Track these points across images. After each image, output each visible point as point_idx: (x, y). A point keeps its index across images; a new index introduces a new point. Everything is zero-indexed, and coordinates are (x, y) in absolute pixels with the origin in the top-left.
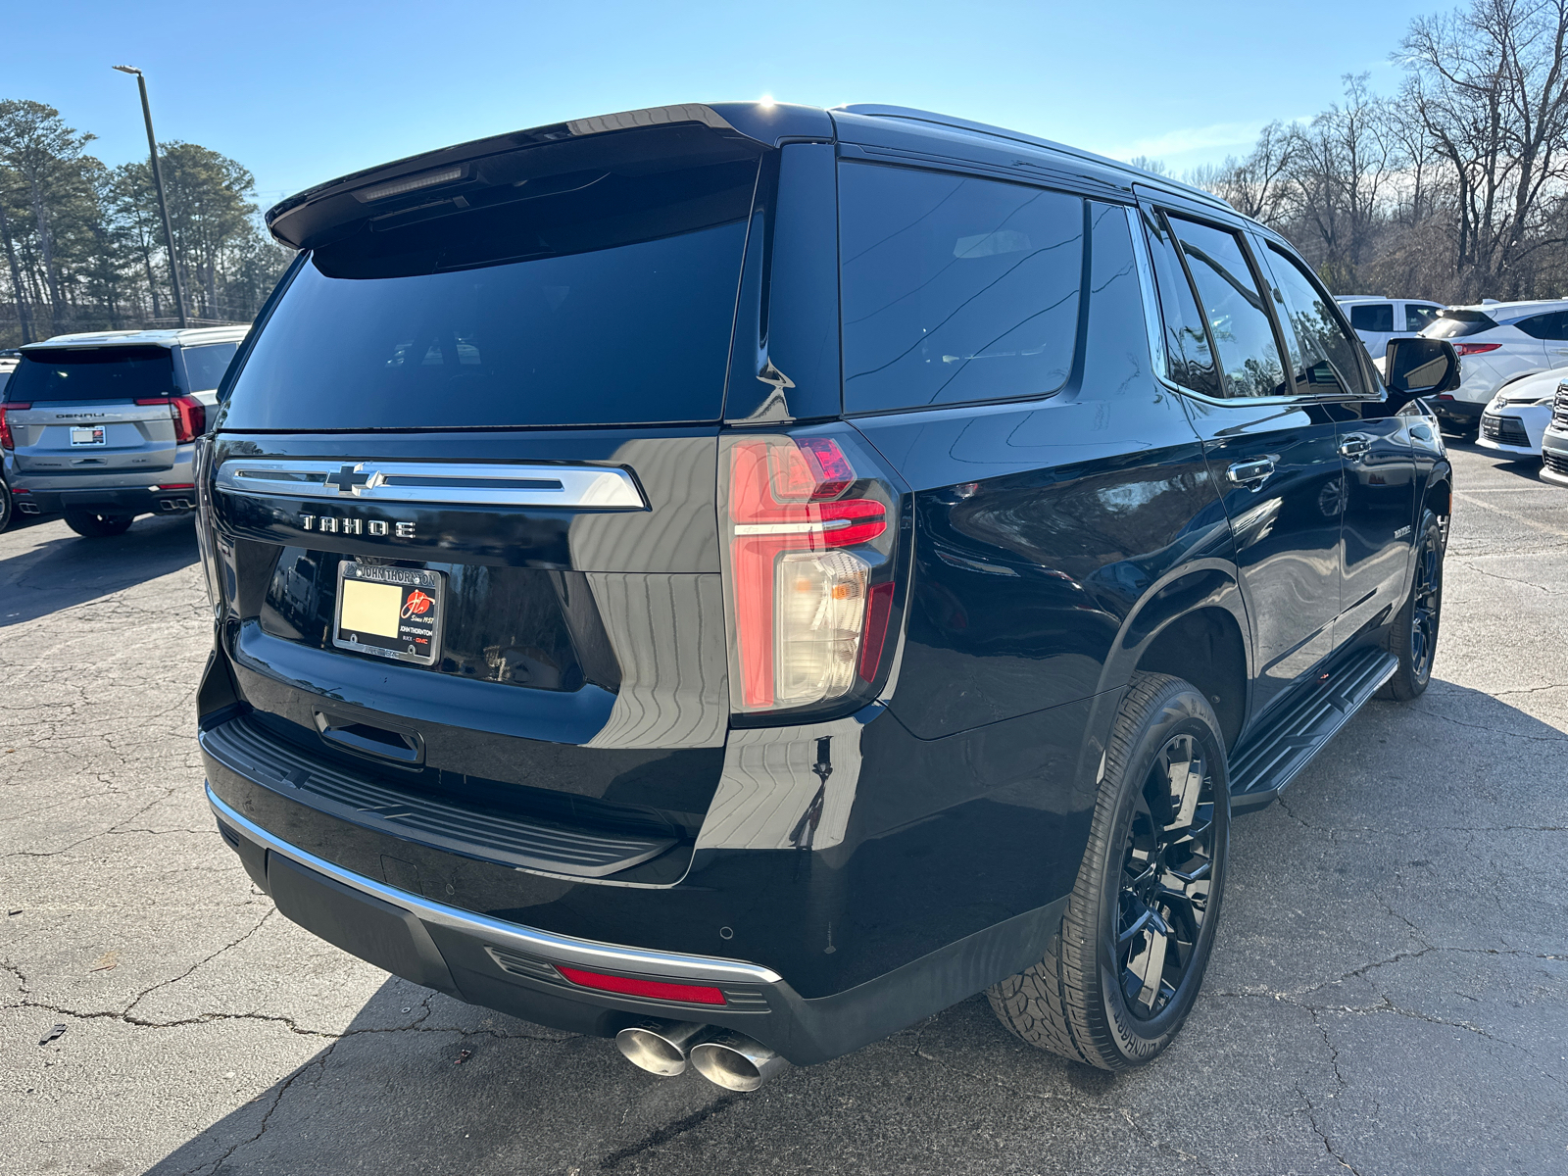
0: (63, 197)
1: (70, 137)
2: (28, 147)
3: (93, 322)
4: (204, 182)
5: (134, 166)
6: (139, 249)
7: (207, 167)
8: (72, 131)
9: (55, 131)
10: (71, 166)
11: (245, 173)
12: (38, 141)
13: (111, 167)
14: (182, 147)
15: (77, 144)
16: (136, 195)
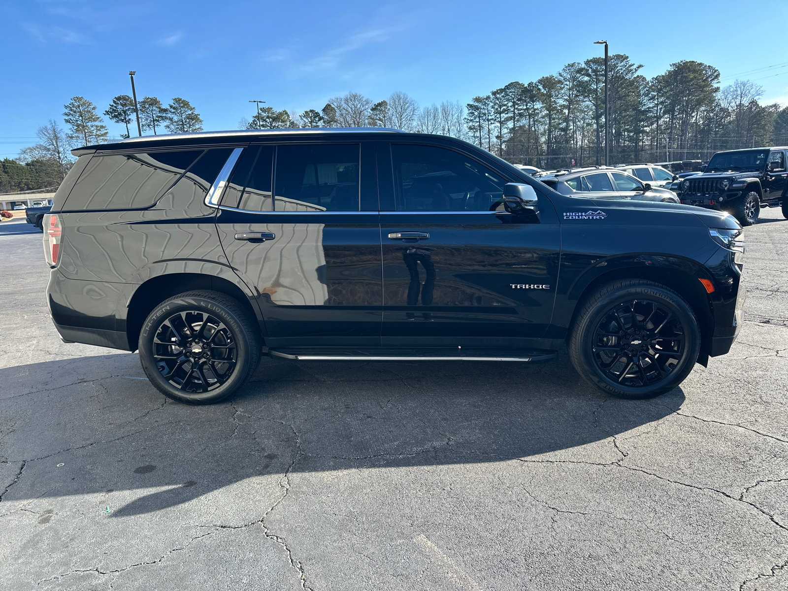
0: (623, 96)
1: (632, 68)
2: (613, 76)
3: (626, 154)
4: (692, 80)
5: (660, 76)
6: (655, 117)
7: (695, 71)
8: (633, 65)
9: (626, 66)
10: (630, 81)
11: (715, 72)
12: (617, 72)
13: (649, 79)
14: (684, 63)
15: (634, 70)
16: (659, 91)
